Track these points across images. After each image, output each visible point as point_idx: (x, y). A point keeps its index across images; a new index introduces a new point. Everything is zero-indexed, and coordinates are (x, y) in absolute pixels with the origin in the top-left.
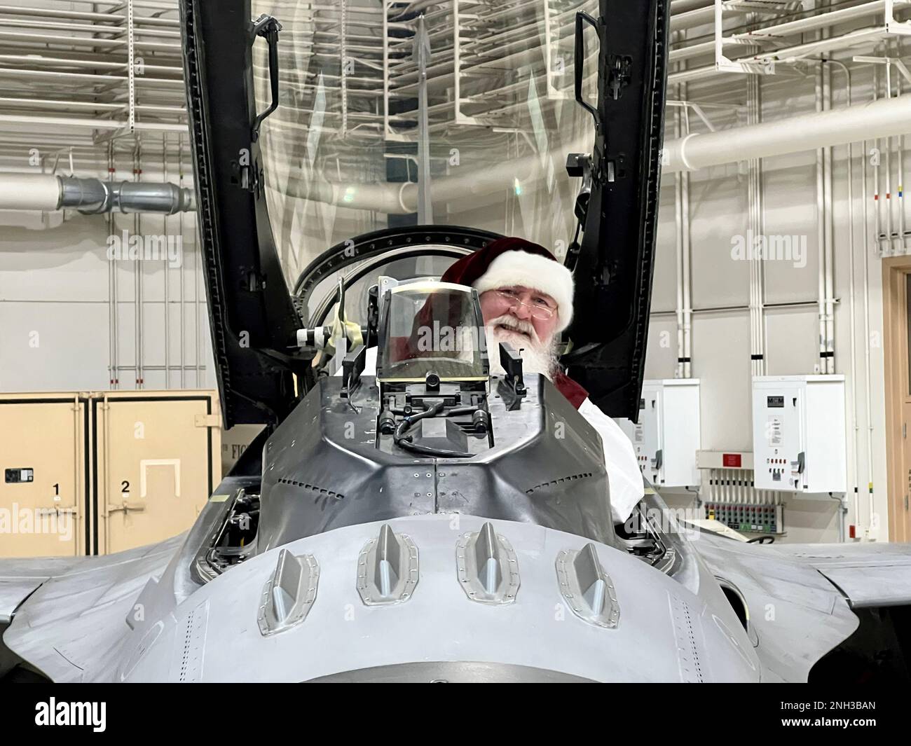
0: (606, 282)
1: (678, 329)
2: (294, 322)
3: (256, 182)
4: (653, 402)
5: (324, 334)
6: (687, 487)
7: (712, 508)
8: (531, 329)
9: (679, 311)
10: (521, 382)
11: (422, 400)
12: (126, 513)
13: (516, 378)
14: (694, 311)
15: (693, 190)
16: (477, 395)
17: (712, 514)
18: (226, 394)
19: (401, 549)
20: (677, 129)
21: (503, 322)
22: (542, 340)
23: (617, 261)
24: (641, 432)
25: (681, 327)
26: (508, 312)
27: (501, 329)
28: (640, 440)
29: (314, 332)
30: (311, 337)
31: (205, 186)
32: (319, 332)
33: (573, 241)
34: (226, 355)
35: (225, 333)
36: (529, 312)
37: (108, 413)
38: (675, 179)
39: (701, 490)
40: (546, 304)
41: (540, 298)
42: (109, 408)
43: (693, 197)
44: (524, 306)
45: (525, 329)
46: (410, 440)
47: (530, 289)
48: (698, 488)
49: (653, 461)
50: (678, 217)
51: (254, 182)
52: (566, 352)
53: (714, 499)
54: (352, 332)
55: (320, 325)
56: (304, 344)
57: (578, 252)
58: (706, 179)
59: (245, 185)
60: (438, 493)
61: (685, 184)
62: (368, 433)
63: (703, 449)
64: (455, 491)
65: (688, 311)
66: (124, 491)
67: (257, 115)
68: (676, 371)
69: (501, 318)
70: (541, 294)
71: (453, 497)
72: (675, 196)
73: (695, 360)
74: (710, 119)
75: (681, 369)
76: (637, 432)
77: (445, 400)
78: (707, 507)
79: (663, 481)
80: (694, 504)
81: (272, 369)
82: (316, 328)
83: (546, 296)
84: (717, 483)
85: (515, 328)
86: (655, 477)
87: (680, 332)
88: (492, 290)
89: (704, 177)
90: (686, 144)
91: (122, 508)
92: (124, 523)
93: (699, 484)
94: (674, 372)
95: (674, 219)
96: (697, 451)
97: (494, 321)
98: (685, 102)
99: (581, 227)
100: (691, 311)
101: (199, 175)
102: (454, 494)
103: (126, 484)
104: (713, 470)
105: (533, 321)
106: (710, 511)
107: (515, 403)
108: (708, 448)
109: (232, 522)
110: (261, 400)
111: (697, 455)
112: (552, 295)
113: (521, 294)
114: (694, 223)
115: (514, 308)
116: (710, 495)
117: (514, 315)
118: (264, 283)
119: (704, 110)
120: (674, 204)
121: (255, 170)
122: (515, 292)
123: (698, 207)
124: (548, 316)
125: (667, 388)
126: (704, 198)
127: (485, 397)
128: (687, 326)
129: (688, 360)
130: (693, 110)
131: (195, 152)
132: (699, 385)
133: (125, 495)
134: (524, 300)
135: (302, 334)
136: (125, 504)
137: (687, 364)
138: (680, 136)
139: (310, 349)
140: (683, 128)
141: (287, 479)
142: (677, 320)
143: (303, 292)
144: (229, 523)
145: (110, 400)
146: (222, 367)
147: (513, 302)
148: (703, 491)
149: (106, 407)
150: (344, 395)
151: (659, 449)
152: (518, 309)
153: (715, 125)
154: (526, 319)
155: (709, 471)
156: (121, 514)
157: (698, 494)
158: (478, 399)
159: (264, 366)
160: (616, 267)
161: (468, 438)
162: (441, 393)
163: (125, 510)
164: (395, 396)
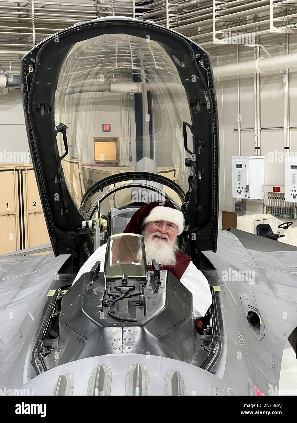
0: (200, 210)
1: (255, 136)
2: (80, 219)
3: (61, 180)
4: (245, 165)
5: (92, 223)
6: (259, 199)
7: (269, 208)
8: (167, 236)
9: (255, 129)
10: (159, 278)
11: (120, 288)
12: (35, 214)
13: (157, 277)
14: (261, 128)
15: (261, 79)
16: (142, 284)
17: (269, 210)
18: (55, 246)
19: (105, 374)
20: (255, 54)
21: (156, 235)
22: (171, 241)
23: (204, 202)
24: (240, 177)
25: (256, 135)
26: (158, 230)
27: (155, 237)
28: (240, 180)
29: (88, 222)
30: (87, 224)
31: (41, 182)
32: (90, 222)
33: (188, 191)
34: (54, 233)
35: (53, 227)
36: (166, 230)
37: (27, 175)
38: (254, 75)
39: (264, 200)
40: (173, 227)
41: (170, 224)
42: (27, 173)
43: (261, 83)
44: (164, 228)
45: (165, 237)
46: (113, 313)
47: (166, 221)
48: (263, 200)
49: (245, 189)
50: (255, 90)
51: (60, 180)
52: (187, 230)
53: (270, 204)
54: (103, 223)
55: (90, 219)
56: (85, 228)
57: (190, 196)
58: (267, 75)
59: (56, 182)
60: (123, 339)
61: (258, 77)
62: (98, 307)
63: (266, 184)
64: (130, 338)
65: (259, 128)
66: (34, 206)
67: (60, 157)
68: (255, 153)
69: (155, 233)
70: (170, 223)
71: (129, 340)
72: (254, 82)
73: (262, 148)
74: (268, 50)
75: (256, 152)
76: (239, 177)
77: (129, 288)
78: (267, 207)
79: (249, 197)
80: (262, 206)
81: (72, 238)
82: (89, 221)
83: (172, 223)
84: (271, 198)
85: (161, 236)
86: (246, 195)
87: (256, 137)
88: (151, 222)
89: (266, 74)
90: (258, 62)
91: (34, 212)
92: (35, 218)
93: (264, 198)
94: (254, 153)
95: (254, 91)
96: (263, 185)
97: (153, 234)
98: (258, 44)
99: (190, 188)
100: (260, 129)
101: (38, 179)
102: (129, 339)
103: (35, 203)
104: (269, 193)
105: (167, 233)
106: (268, 209)
107: (157, 289)
108: (268, 184)
109: (53, 316)
110: (69, 247)
111: (263, 187)
112: (175, 223)
113: (163, 224)
114: (262, 93)
115: (160, 229)
116: (268, 202)
117: (160, 232)
118: (67, 210)
119: (265, 47)
120: (254, 85)
121: (60, 176)
122: (160, 223)
123: (263, 86)
124: (173, 231)
125: (250, 160)
126: (266, 83)
127: (145, 284)
128: (259, 135)
129: (259, 148)
130: (261, 47)
131: (36, 172)
132: (264, 158)
133: (34, 207)
134: (164, 226)
135: (84, 223)
136: (35, 211)
137: (259, 150)
138: (256, 58)
139: (87, 229)
140: (257, 53)
141: (68, 325)
142: (255, 132)
143: (85, 202)
144: (52, 317)
145: (28, 170)
146: (52, 238)
147: (159, 226)
148: (265, 201)
149: (26, 173)
150: (91, 285)
151: (248, 184)
152: (162, 229)
153: (270, 53)
154: (165, 233)
155: (268, 193)
156: (33, 215)
157: (263, 202)
158: (143, 285)
159: (69, 237)
160: (204, 205)
161: (137, 308)
162: (128, 286)
163: (35, 213)
164: (111, 284)
